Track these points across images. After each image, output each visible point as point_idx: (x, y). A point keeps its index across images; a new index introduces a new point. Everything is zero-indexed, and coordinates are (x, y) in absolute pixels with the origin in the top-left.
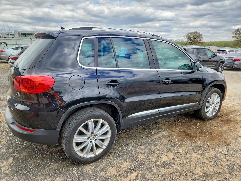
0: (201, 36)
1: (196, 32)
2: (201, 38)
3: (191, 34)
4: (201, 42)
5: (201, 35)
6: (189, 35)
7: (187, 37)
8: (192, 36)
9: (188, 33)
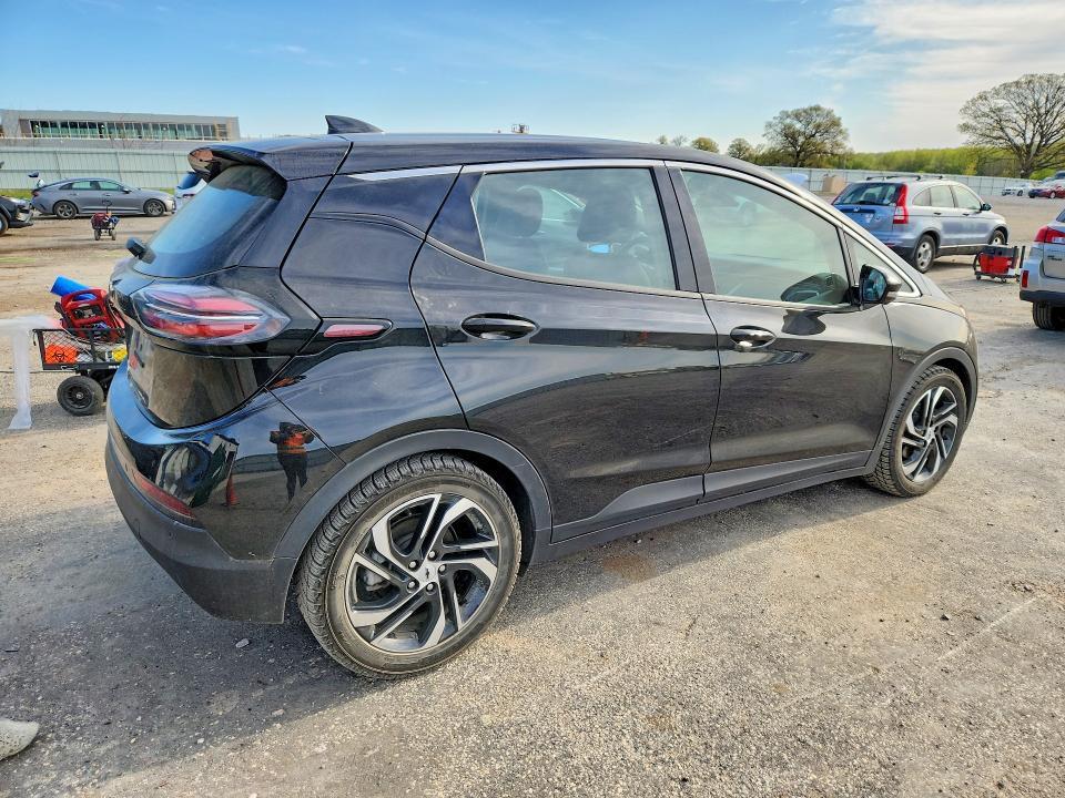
0: (839, 125)
1: (817, 109)
2: (841, 132)
3: (797, 116)
4: (841, 150)
7: (779, 130)
8: (798, 126)
9: (785, 114)
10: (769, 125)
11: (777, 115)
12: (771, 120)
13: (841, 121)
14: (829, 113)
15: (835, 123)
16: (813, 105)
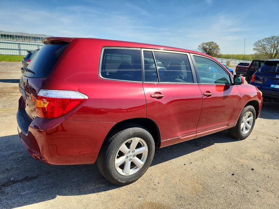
0: (218, 47)
1: (213, 42)
2: (218, 49)
3: (207, 44)
4: (218, 54)
5: (218, 45)
6: (205, 45)
7: (202, 47)
8: (207, 47)
9: (204, 43)
10: (199, 46)
11: (202, 44)
12: (200, 45)
13: (219, 46)
14: (216, 43)
15: (217, 46)
16: (211, 41)
